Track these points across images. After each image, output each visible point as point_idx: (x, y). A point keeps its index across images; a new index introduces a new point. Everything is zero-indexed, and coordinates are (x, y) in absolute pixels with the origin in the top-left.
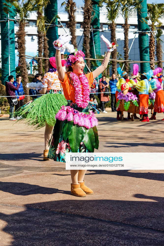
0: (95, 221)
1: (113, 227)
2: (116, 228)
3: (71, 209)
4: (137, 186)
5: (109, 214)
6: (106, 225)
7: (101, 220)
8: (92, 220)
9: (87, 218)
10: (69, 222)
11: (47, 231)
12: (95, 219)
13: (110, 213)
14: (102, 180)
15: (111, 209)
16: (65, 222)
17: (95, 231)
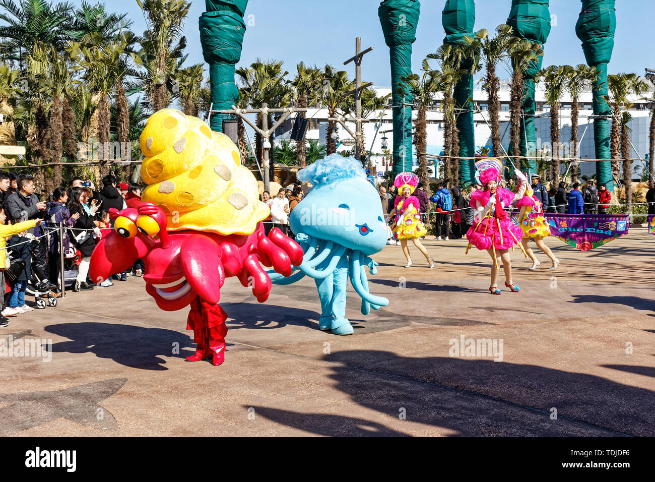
0: (503, 404)
1: (528, 415)
2: (533, 417)
3: (472, 384)
4: (572, 353)
5: (525, 396)
6: (519, 411)
7: (513, 404)
8: (499, 403)
9: (492, 398)
10: (466, 404)
11: (433, 415)
12: (504, 401)
13: (527, 393)
14: (521, 342)
15: (528, 387)
16: (459, 403)
17: (502, 420)
